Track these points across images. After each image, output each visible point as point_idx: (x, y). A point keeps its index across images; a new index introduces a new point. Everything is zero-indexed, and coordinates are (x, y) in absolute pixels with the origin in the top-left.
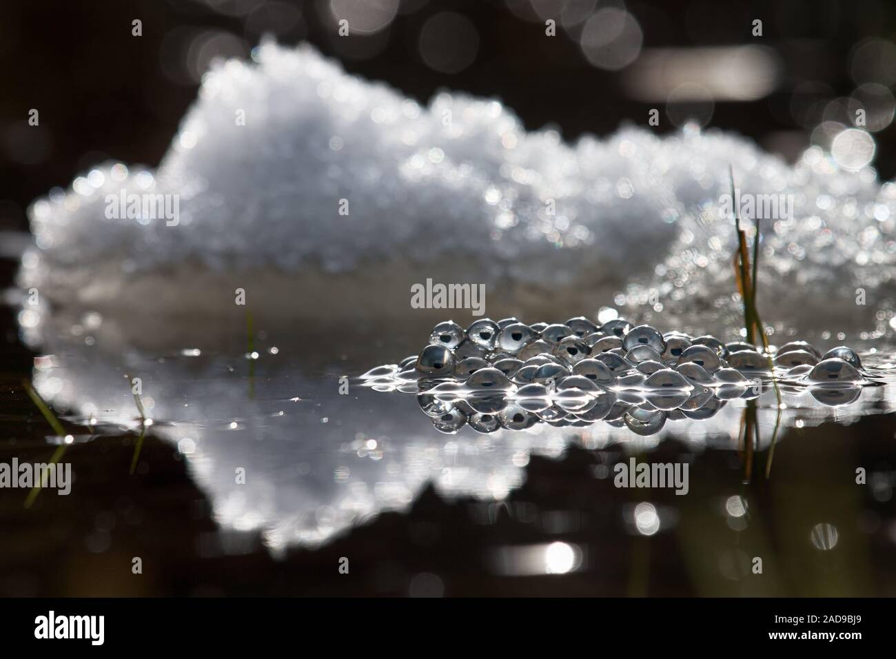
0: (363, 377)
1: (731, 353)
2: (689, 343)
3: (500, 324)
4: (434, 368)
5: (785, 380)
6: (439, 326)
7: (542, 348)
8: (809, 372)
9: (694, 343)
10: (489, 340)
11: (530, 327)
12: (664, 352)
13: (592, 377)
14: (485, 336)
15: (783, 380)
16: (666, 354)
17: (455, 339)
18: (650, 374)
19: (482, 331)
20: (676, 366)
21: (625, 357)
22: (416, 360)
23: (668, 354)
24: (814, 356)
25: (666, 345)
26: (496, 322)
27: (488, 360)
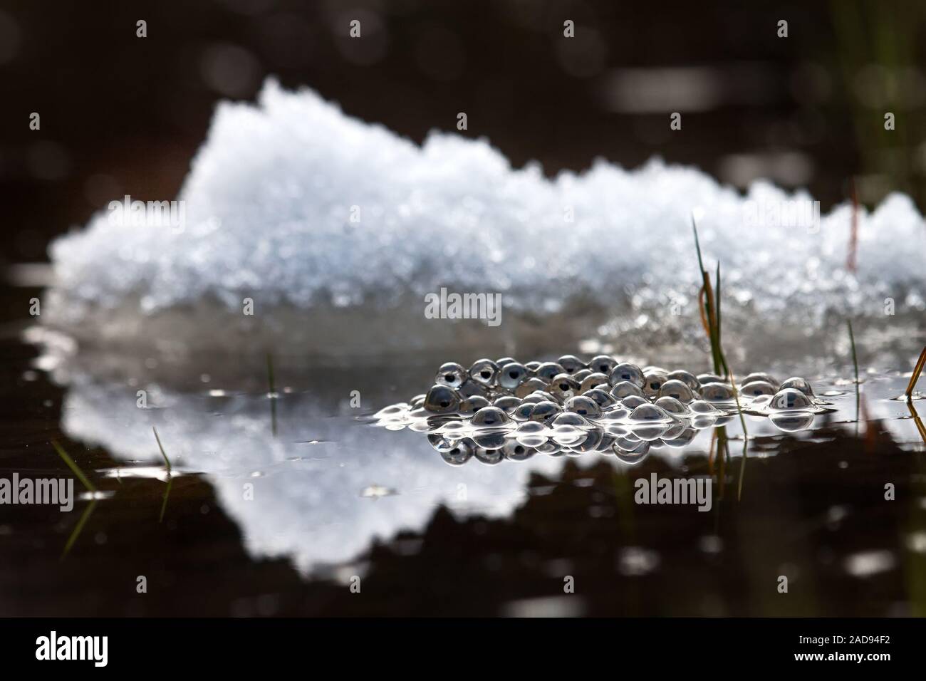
0: (376, 416)
1: (702, 386)
2: (666, 378)
3: (499, 364)
4: (440, 407)
5: (750, 410)
6: (444, 368)
7: (538, 386)
8: (769, 402)
9: (671, 377)
10: (490, 379)
11: (526, 365)
12: (645, 386)
13: (583, 413)
14: (485, 375)
15: (747, 410)
16: (646, 388)
17: (459, 379)
18: (634, 408)
19: (482, 371)
20: (656, 399)
21: (611, 393)
22: (424, 400)
23: (648, 387)
24: (772, 387)
25: (645, 380)
26: (495, 361)
27: (489, 398)
